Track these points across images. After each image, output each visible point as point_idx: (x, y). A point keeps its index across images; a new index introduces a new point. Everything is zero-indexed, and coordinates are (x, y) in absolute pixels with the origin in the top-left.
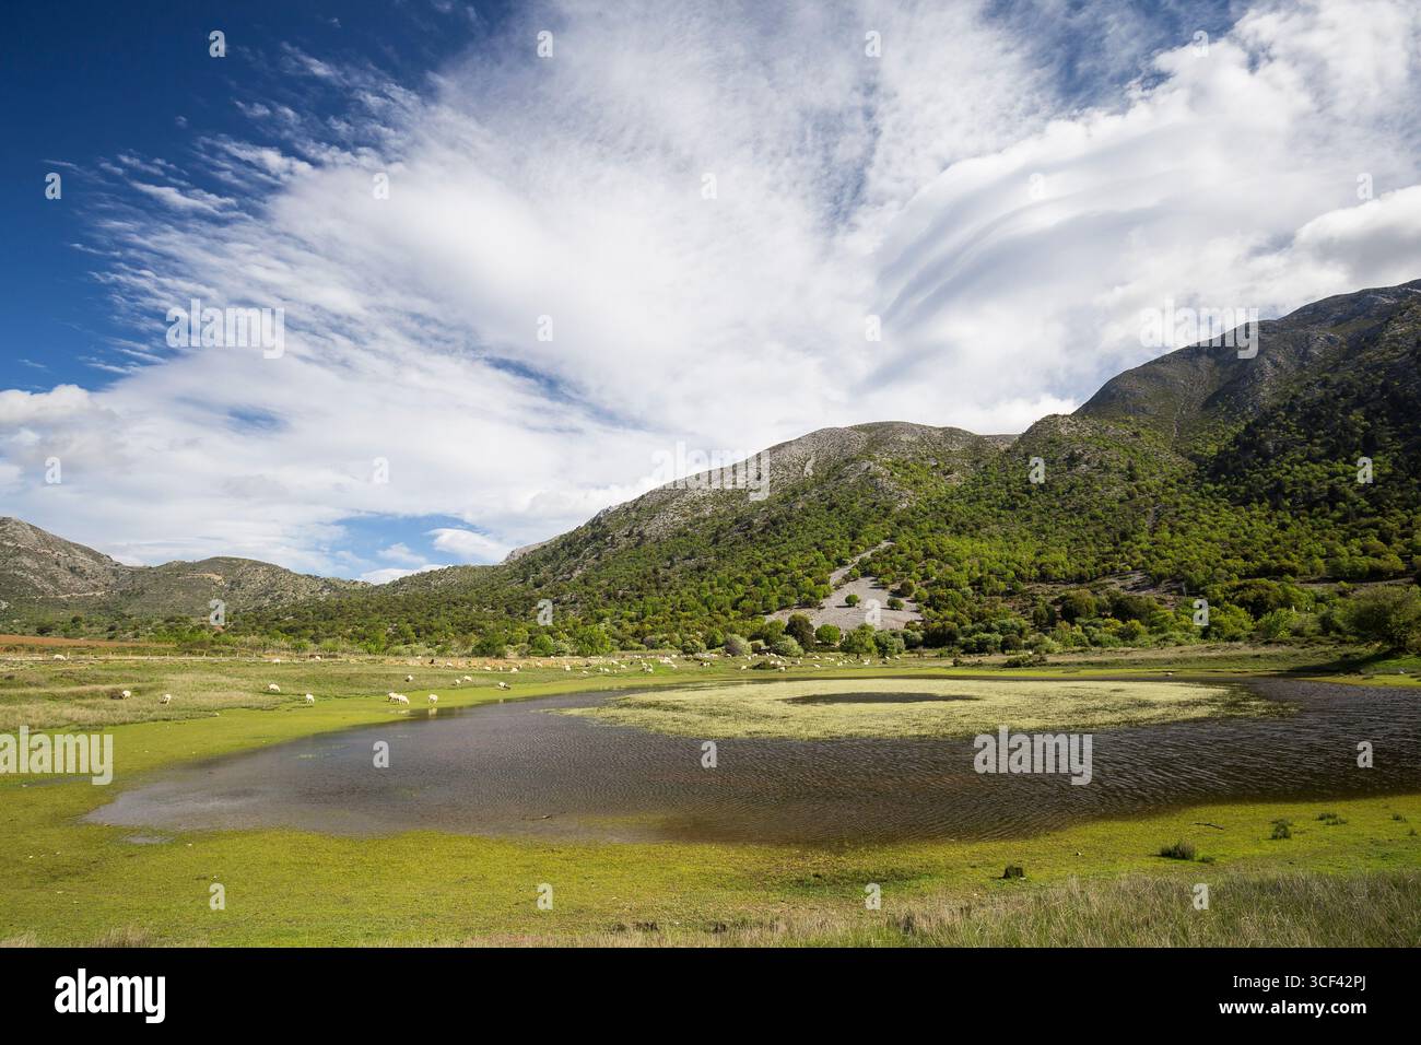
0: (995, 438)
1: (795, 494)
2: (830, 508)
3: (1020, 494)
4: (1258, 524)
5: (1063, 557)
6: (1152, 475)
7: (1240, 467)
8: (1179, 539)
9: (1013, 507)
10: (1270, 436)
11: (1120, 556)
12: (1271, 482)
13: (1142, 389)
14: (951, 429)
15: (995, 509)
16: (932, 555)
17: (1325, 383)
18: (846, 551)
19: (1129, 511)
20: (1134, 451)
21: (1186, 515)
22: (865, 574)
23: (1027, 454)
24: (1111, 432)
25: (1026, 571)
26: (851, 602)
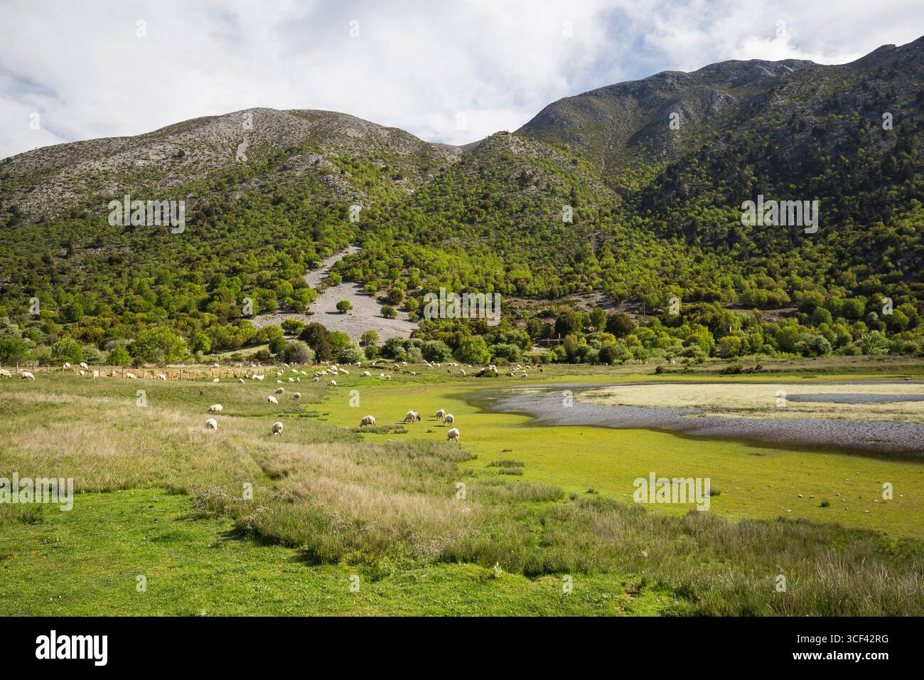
0: (441, 147)
1: (230, 181)
2: (277, 201)
3: (477, 208)
4: (679, 254)
5: (529, 274)
6: (589, 202)
7: (663, 204)
8: (622, 264)
9: (471, 221)
10: (686, 180)
11: (579, 277)
12: (687, 220)
13: (578, 119)
14: (398, 131)
15: (454, 221)
16: (412, 263)
17: (728, 139)
18: (313, 254)
19: (575, 235)
20: (574, 179)
21: (623, 243)
22: (346, 279)
23: (481, 169)
24: (554, 157)
25: (502, 285)
26: (342, 308)
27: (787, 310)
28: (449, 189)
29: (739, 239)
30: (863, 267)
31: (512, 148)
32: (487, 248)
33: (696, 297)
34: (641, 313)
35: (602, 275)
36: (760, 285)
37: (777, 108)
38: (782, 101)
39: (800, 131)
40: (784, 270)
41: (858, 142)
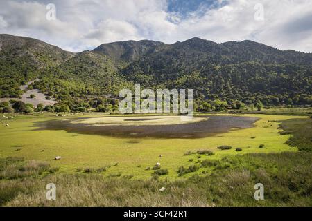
3: (79, 70)
5: (92, 89)
6: (110, 71)
7: (129, 73)
9: (77, 74)
10: (134, 67)
11: (106, 90)
12: (134, 77)
15: (72, 73)
16: (57, 84)
17: (144, 58)
18: (24, 80)
19: (106, 79)
20: (107, 64)
21: (118, 82)
23: (80, 60)
25: (84, 91)
26: (32, 96)
28: (71, 64)
29: (146, 82)
31: (90, 55)
32: (81, 81)
35: (112, 90)
39: (160, 58)
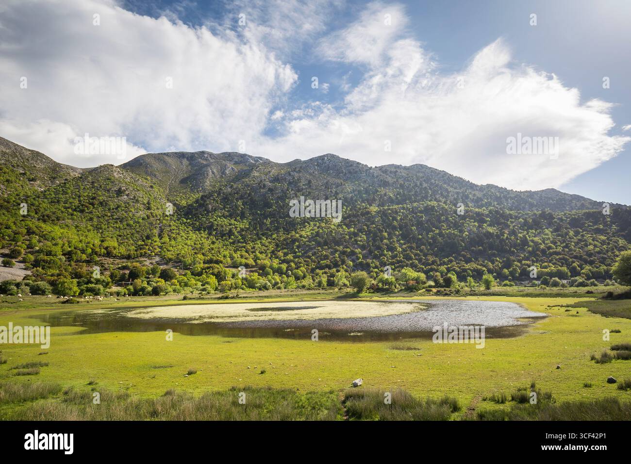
0: (68, 167)
4: (204, 240)
5: (116, 244)
6: (158, 209)
7: (197, 213)
8: (173, 242)
9: (82, 211)
10: (210, 203)
11: (147, 247)
12: (209, 223)
13: (156, 165)
15: (70, 210)
16: (33, 233)
17: (231, 187)
19: (147, 225)
20: (150, 195)
21: (174, 231)
23: (93, 183)
24: (140, 182)
25: (98, 250)
27: (253, 269)
28: (69, 191)
29: (233, 234)
30: (286, 251)
31: (115, 174)
32: (90, 228)
33: (211, 261)
34: (181, 269)
35: (161, 247)
36: (242, 256)
37: (254, 177)
38: (256, 174)
39: (263, 188)
40: (253, 250)
41: (286, 196)
